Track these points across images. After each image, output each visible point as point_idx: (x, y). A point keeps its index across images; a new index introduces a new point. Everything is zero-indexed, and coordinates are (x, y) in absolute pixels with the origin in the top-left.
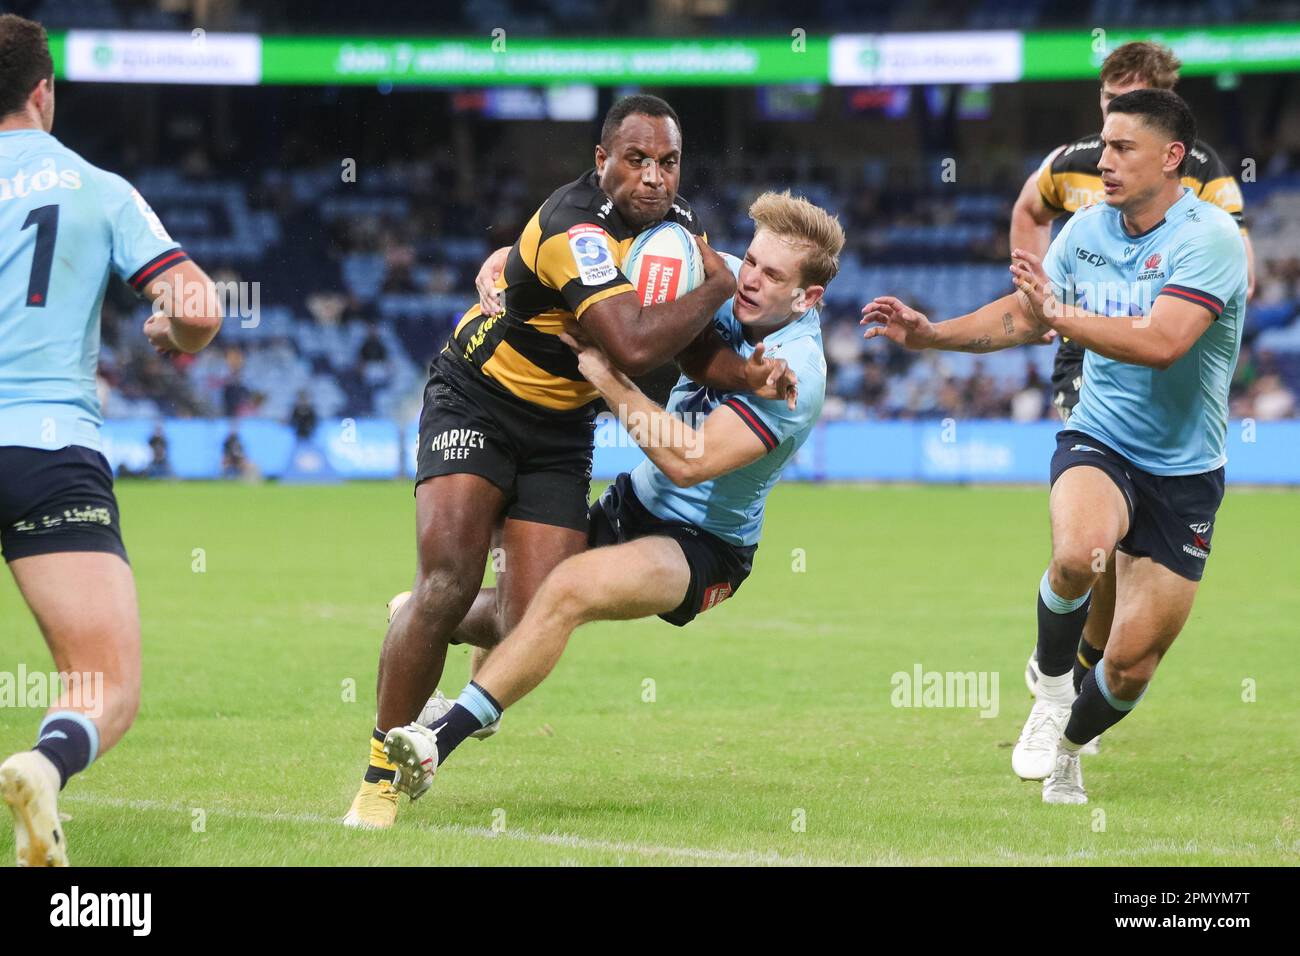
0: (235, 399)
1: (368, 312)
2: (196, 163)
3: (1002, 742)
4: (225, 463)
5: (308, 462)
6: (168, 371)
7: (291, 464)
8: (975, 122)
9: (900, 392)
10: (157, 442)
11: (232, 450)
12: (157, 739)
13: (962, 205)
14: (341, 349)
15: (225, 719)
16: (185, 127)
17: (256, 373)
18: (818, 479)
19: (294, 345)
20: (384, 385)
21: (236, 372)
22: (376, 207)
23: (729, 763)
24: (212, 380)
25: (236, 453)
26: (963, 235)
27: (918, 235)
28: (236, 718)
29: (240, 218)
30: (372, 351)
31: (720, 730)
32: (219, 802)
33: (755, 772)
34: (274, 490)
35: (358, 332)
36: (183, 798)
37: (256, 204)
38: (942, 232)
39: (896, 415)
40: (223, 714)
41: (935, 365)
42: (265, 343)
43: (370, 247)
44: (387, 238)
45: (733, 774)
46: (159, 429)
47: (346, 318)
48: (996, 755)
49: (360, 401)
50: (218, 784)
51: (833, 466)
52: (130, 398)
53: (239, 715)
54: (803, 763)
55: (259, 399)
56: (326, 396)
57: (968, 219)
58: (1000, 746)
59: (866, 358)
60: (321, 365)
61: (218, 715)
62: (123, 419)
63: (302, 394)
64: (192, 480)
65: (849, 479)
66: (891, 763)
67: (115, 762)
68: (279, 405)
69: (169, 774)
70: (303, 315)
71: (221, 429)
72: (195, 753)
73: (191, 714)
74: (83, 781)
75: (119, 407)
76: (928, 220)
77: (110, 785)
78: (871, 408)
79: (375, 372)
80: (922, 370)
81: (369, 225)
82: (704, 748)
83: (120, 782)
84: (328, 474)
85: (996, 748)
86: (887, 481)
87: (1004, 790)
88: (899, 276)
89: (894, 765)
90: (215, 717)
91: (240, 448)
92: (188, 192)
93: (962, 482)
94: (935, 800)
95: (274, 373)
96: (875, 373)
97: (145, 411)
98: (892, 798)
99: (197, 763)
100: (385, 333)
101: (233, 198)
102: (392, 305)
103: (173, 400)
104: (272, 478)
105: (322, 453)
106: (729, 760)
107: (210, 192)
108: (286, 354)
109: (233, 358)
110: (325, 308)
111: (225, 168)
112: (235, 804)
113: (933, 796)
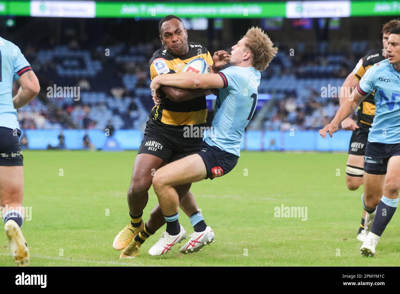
0: (87, 123)
1: (131, 94)
2: (74, 44)
3: (344, 238)
4: (83, 144)
5: (111, 144)
6: (64, 113)
7: (106, 144)
8: (335, 30)
9: (309, 121)
10: (61, 137)
11: (86, 140)
12: (61, 237)
13: (331, 58)
14: (123, 107)
15: (84, 230)
16: (70, 32)
17: (94, 114)
18: (282, 150)
19: (107, 105)
20: (137, 118)
21: (87, 114)
22: (134, 59)
23: (252, 245)
24: (79, 117)
25: (88, 141)
26: (330, 68)
27: (316, 68)
28: (88, 230)
29: (89, 63)
30: (132, 107)
31: (249, 234)
32: (82, 257)
33: (261, 248)
34: (100, 153)
35: (128, 101)
36: (70, 256)
37: (94, 58)
38: (323, 68)
39: (308, 129)
40: (83, 228)
41: (321, 112)
42: (97, 104)
43: (132, 72)
44: (138, 69)
45: (254, 249)
46: (62, 133)
47: (124, 96)
48: (342, 242)
49: (129, 124)
50: (82, 252)
51: (287, 146)
52: (52, 123)
53: (89, 228)
54: (277, 245)
55: (95, 123)
56: (118, 122)
57: (332, 63)
58: (343, 240)
59: (298, 110)
60: (116, 112)
61: (82, 228)
62: (50, 130)
63: (109, 121)
64: (73, 150)
65: (292, 150)
66: (307, 245)
67: (47, 244)
68: (101, 125)
69: (65, 248)
70: (110, 95)
71: (82, 133)
72: (74, 241)
73: (72, 228)
74: (37, 250)
75: (48, 126)
76: (319, 64)
77: (46, 252)
78: (300, 126)
79: (134, 114)
80: (317, 114)
81: (132, 65)
82: (244, 240)
83: (49, 250)
84: (118, 148)
85: (342, 240)
86: (305, 151)
87: (345, 254)
88: (309, 82)
89: (307, 246)
90: (81, 229)
91: (89, 140)
92: (72, 54)
93: (330, 151)
94: (322, 257)
95: (100, 114)
96: (301, 115)
97: (57, 127)
98: (307, 257)
99: (75, 245)
100: (137, 101)
101: (86, 56)
102: (139, 91)
103: (67, 124)
104: (99, 149)
105: (116, 141)
106: (252, 244)
107: (79, 54)
108: (104, 108)
109: (86, 109)
110: (117, 92)
111: (84, 46)
112: (88, 258)
113: (321, 256)
